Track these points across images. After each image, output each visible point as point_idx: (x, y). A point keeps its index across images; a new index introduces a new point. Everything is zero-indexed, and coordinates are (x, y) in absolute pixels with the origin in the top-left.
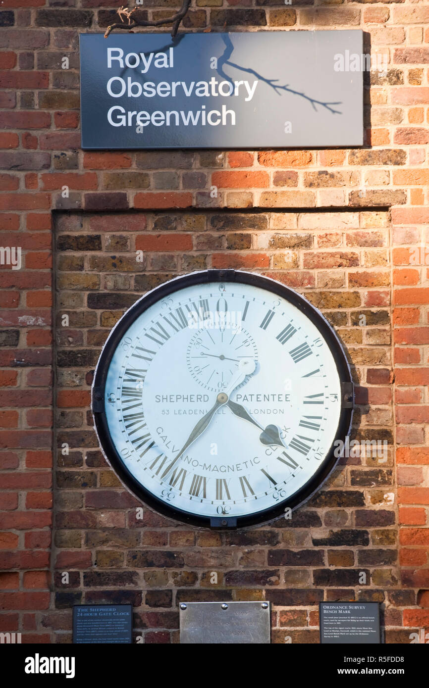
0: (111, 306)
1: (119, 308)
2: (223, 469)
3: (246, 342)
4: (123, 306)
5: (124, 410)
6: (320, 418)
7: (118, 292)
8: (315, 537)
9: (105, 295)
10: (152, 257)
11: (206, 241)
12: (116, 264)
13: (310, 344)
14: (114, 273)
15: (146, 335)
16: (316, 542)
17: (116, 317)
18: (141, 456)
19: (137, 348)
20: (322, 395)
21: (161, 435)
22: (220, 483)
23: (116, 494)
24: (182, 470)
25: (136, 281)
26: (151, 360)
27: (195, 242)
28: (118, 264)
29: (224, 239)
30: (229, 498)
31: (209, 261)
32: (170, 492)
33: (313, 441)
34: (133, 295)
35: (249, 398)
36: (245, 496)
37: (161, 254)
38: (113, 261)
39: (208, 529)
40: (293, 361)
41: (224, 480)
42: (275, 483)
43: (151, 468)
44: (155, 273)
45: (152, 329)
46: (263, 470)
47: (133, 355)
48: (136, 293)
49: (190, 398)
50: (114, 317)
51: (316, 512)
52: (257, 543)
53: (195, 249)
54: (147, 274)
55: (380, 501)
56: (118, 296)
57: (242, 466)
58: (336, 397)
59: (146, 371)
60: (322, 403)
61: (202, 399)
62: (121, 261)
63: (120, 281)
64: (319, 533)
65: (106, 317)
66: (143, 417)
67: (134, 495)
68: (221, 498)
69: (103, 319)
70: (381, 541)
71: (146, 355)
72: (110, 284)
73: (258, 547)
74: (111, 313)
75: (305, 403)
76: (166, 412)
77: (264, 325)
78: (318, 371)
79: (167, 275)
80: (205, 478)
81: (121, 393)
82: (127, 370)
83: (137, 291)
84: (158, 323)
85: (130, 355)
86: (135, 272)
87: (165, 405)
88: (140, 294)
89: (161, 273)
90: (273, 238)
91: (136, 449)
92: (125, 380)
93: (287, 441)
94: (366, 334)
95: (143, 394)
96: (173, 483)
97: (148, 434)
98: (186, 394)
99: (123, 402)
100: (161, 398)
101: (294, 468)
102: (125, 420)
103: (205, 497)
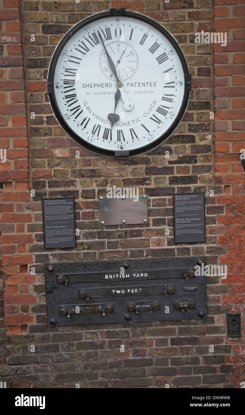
0: (55, 32)
1: (59, 33)
2: (121, 124)
3: (132, 52)
4: (62, 33)
5: (65, 92)
6: (173, 95)
7: (59, 24)
8: (170, 160)
9: (52, 26)
13: (167, 53)
14: (56, 12)
15: (76, 49)
16: (170, 163)
18: (76, 118)
19: (71, 56)
20: (174, 82)
21: (86, 106)
22: (120, 132)
23: (64, 140)
24: (98, 125)
25: (69, 17)
26: (79, 63)
28: (58, 6)
30: (124, 140)
31: (110, 5)
32: (92, 138)
33: (169, 108)
35: (134, 85)
36: (133, 139)
38: (56, 5)
39: (113, 157)
40: (158, 63)
41: (122, 131)
42: (149, 132)
43: (81, 124)
44: (79, 13)
45: (79, 45)
46: (142, 125)
47: (69, 61)
48: (69, 25)
49: (101, 85)
50: (57, 39)
51: (170, 146)
52: (139, 164)
54: (75, 13)
55: (204, 140)
56: (59, 26)
57: (131, 123)
58: (181, 84)
59: (76, 70)
60: (174, 87)
61: (108, 86)
62: (60, 5)
63: (60, 17)
64: (172, 158)
65: (53, 39)
66: (76, 96)
67: (73, 140)
68: (120, 141)
69: (51, 40)
70: (204, 160)
71: (76, 60)
72: (54, 19)
73: (139, 166)
74: (56, 36)
75: (165, 87)
76: (89, 93)
77: (142, 43)
78: (172, 69)
79: (86, 14)
80: (111, 130)
81: (63, 82)
82: (66, 69)
83: (69, 23)
84: (82, 42)
85: (67, 61)
86: (68, 12)
87: (88, 89)
88: (72, 25)
89: (83, 12)
91: (73, 114)
92: (65, 75)
93: (156, 108)
94: (198, 48)
95: (75, 83)
96: (94, 133)
97: (79, 106)
98: (99, 83)
99: (64, 88)
100: (85, 85)
101: (159, 123)
102: (66, 98)
103: (111, 140)
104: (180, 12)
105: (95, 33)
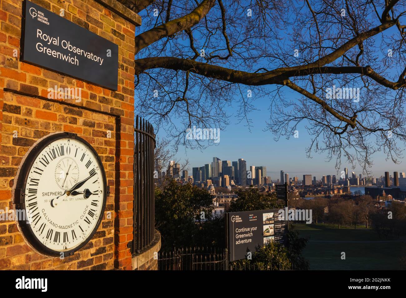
0: (24, 145)
1: (26, 146)
2: (66, 227)
3: (75, 167)
4: (28, 145)
5: (29, 201)
6: (97, 201)
7: (26, 138)
8: (91, 253)
9: (21, 139)
10: (41, 122)
11: (62, 118)
12: (27, 123)
13: (95, 169)
14: (26, 127)
15: (40, 161)
16: (92, 255)
17: (26, 151)
18: (35, 225)
19: (36, 168)
20: (98, 191)
21: (44, 213)
22: (65, 234)
23: (21, 246)
24: (51, 230)
25: (35, 133)
26: (41, 174)
27: (58, 118)
28: (28, 123)
29: (68, 118)
30: (68, 241)
31: (62, 127)
32: (46, 242)
33: (95, 211)
34: (33, 140)
36: (73, 239)
37: (45, 121)
38: (26, 121)
42: (83, 231)
43: (39, 230)
44: (42, 130)
45: (42, 158)
46: (79, 226)
47: (34, 172)
48: (34, 139)
49: (54, 194)
51: (92, 242)
52: (74, 260)
53: (58, 121)
54: (39, 130)
55: (110, 234)
56: (27, 140)
57: (73, 225)
58: (102, 192)
59: (39, 180)
60: (98, 194)
61: (60, 194)
62: (29, 122)
63: (28, 132)
64: (93, 250)
65: (21, 150)
66: (37, 204)
67: (29, 246)
68: (65, 242)
69: (19, 152)
70: (110, 250)
71: (39, 172)
72: (24, 133)
73: (74, 262)
74: (23, 148)
76: (46, 201)
77: (82, 160)
78: (97, 180)
79: (47, 132)
80: (60, 233)
81: (28, 192)
82: (31, 179)
83: (34, 138)
84: (45, 156)
85: (33, 172)
86: (34, 128)
87: (46, 197)
88: (36, 140)
89: (44, 130)
90: (84, 121)
91: (33, 221)
92: (30, 185)
93: (87, 212)
94: (109, 166)
95: (37, 192)
96: (47, 237)
97: (39, 213)
98: (54, 191)
99: (29, 196)
100: (44, 194)
101: (89, 224)
102: (29, 206)
103: (59, 242)
104: (101, 139)
105: (53, 149)
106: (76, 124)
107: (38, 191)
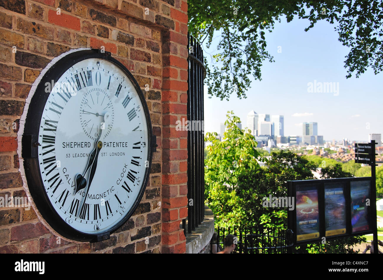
0: (32, 65)
1: (36, 67)
2: (98, 197)
3: (108, 104)
4: (39, 67)
5: (44, 154)
6: (139, 158)
7: (36, 54)
8: (132, 236)
9: (29, 55)
10: (58, 30)
11: (87, 26)
12: (36, 30)
13: (136, 109)
14: (34, 37)
16: (133, 239)
17: (36, 75)
18: (54, 192)
19: (53, 103)
20: (139, 143)
21: (65, 174)
22: (97, 207)
23: (33, 226)
24: (77, 200)
25: (48, 48)
26: (60, 113)
27: (81, 26)
28: (37, 30)
29: (96, 28)
30: (100, 218)
31: (89, 42)
32: (70, 219)
33: (136, 173)
34: (46, 59)
35: (110, 144)
36: (108, 215)
37: (63, 29)
38: (34, 27)
40: (129, 120)
41: (98, 205)
42: (121, 203)
43: (59, 201)
44: (59, 44)
46: (115, 195)
47: (51, 109)
48: (47, 57)
49: (80, 145)
50: (34, 75)
51: (133, 219)
52: (108, 246)
53: (81, 30)
54: (55, 43)
55: (156, 207)
56: (36, 56)
57: (106, 194)
58: (145, 144)
59: (57, 122)
60: (139, 148)
61: (87, 145)
62: (39, 28)
63: (38, 44)
64: (134, 232)
65: (29, 74)
66: (55, 160)
67: (45, 225)
68: (96, 219)
69: (26, 76)
70: (156, 231)
71: (58, 109)
72: (32, 46)
74: (32, 71)
75: (134, 148)
76: (68, 155)
77: (117, 94)
78: (138, 127)
79: (66, 47)
80: (89, 205)
81: (42, 140)
82: (47, 121)
83: (48, 55)
85: (48, 109)
86: (47, 40)
87: (68, 150)
88: (50, 58)
89: (62, 44)
90: (119, 34)
91: (51, 186)
92: (45, 130)
93: (126, 174)
94: (153, 105)
95: (56, 141)
96: (71, 212)
97: (58, 174)
98: (79, 141)
99: (43, 148)
100: (66, 144)
101: (129, 192)
102: (44, 163)
103: (88, 219)
104: (142, 64)
105: (77, 75)
106: (108, 38)
107: (56, 139)
